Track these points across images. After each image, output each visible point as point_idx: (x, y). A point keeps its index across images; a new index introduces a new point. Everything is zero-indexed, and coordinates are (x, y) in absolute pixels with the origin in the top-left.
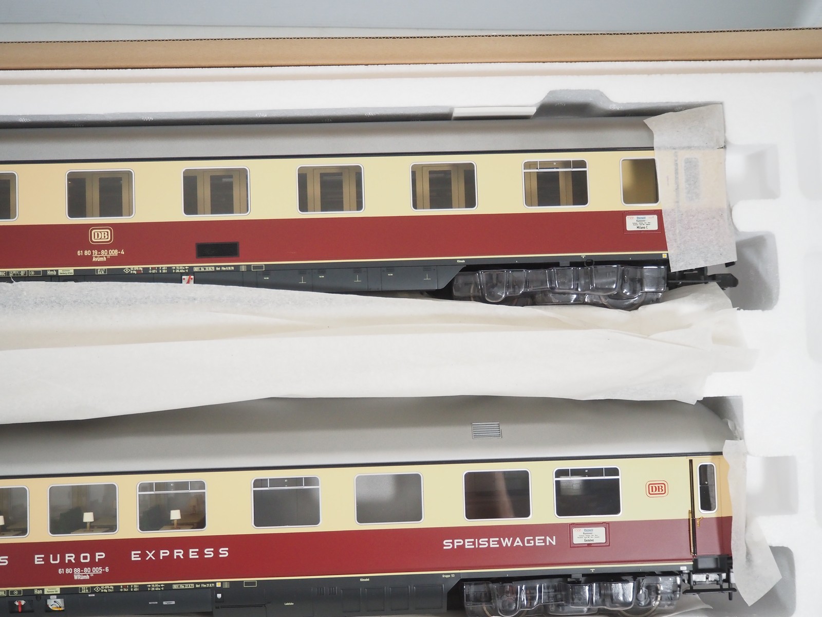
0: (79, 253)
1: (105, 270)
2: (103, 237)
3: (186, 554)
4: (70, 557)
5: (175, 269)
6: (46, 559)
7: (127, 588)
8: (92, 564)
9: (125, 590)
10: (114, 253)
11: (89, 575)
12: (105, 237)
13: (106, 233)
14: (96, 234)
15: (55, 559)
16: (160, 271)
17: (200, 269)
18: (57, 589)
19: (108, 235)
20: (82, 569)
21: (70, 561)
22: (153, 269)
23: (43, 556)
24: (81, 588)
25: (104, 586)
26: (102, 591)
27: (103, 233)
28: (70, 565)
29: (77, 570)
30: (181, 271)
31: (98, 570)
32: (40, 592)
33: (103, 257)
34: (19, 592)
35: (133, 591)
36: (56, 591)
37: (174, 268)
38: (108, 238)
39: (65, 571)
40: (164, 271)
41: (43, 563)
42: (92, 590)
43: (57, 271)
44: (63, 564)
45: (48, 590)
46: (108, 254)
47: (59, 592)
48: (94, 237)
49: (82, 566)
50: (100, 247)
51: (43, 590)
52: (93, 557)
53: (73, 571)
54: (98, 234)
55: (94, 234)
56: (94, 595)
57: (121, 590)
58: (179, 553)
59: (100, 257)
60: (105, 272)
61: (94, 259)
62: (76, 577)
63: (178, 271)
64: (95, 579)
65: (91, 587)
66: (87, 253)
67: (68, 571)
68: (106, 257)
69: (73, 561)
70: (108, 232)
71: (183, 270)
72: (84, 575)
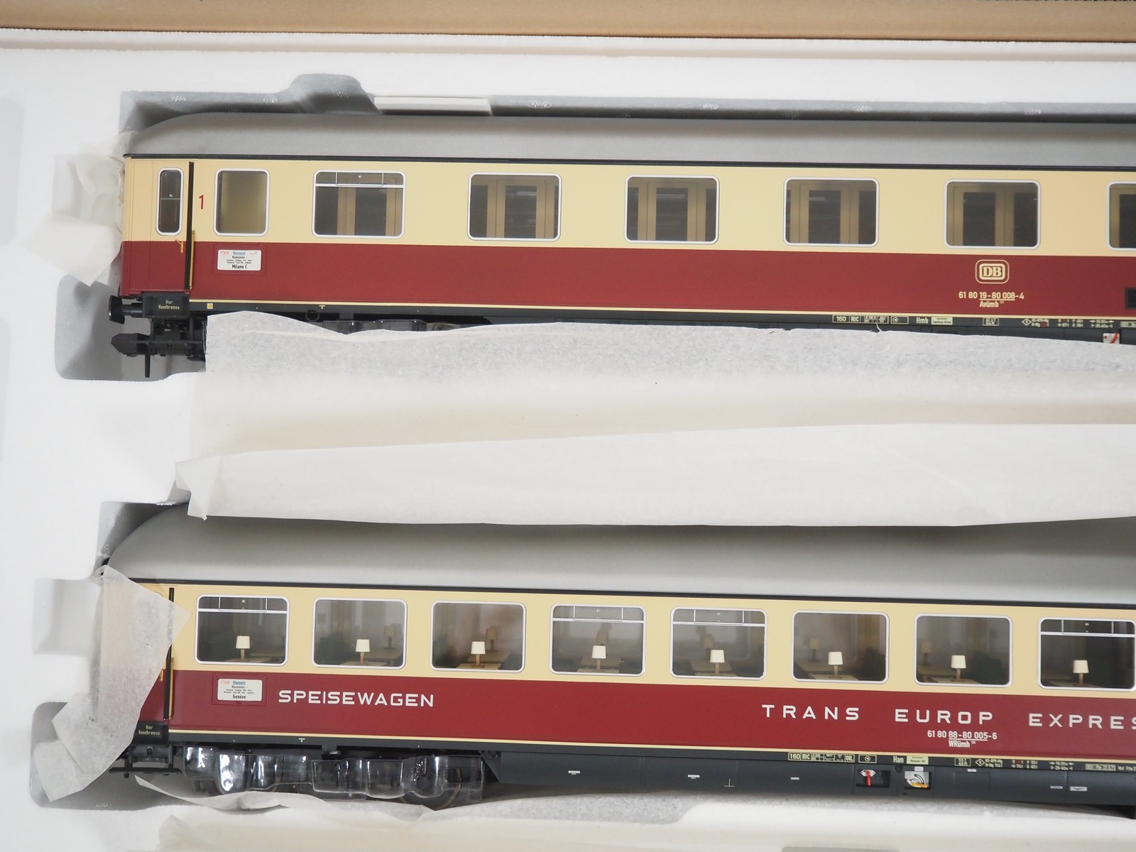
0: (961, 295)
1: (997, 319)
2: (995, 275)
3: (1106, 723)
4: (944, 715)
5: (1095, 323)
6: (911, 716)
7: (1021, 764)
8: (974, 727)
9: (1019, 766)
10: (1010, 296)
11: (969, 742)
12: (997, 274)
13: (999, 269)
14: (985, 269)
15: (923, 716)
16: (1074, 325)
17: (1130, 324)
18: (924, 758)
19: (1001, 271)
20: (960, 732)
21: (943, 720)
22: (1063, 321)
23: (906, 711)
24: (957, 760)
25: (990, 759)
26: (987, 765)
27: (995, 268)
28: (944, 726)
29: (953, 734)
30: (1103, 326)
31: (981, 736)
32: (901, 761)
33: (994, 301)
34: (872, 758)
35: (1030, 769)
36: (923, 761)
37: (1093, 321)
38: (1001, 276)
39: (936, 734)
40: (1079, 325)
41: (906, 720)
42: (973, 764)
43: (929, 318)
44: (934, 725)
45: (911, 758)
46: (1002, 298)
47: (927, 763)
48: (983, 274)
49: (960, 729)
50: (990, 288)
51: (905, 758)
52: (975, 718)
53: (948, 734)
54: (988, 270)
55: (983, 269)
56: (975, 770)
57: (1013, 766)
58: (1095, 721)
59: (991, 301)
60: (996, 323)
61: (982, 305)
62: (951, 744)
63: (1098, 326)
64: (978, 748)
65: (972, 759)
66: (972, 295)
67: (941, 734)
68: (998, 301)
69: (948, 722)
70: (1001, 267)
71: (1106, 324)
72: (962, 741)
